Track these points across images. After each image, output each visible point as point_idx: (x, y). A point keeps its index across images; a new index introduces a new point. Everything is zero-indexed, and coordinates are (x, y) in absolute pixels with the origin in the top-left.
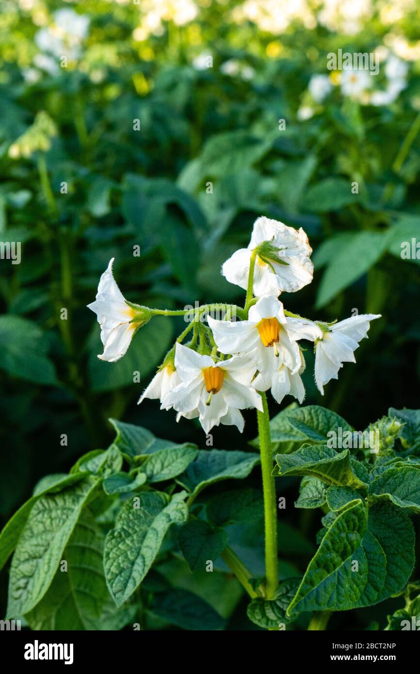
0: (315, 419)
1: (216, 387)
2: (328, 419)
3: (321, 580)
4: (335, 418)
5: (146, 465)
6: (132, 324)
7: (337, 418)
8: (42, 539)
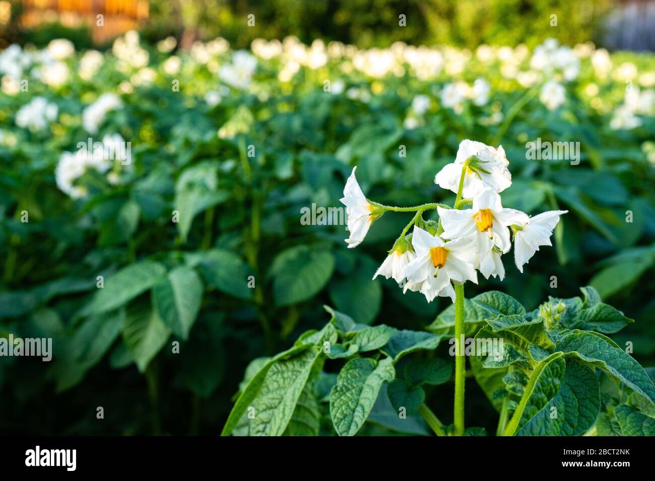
0: (496, 301)
1: (441, 263)
2: (507, 301)
3: (534, 415)
4: (512, 301)
5: (356, 339)
6: (370, 216)
7: (514, 301)
8: (276, 393)
